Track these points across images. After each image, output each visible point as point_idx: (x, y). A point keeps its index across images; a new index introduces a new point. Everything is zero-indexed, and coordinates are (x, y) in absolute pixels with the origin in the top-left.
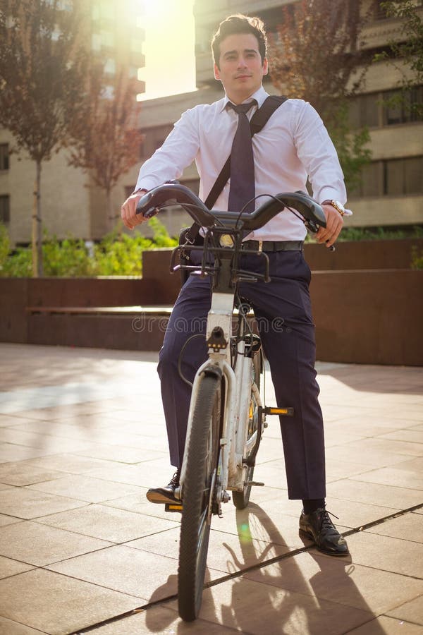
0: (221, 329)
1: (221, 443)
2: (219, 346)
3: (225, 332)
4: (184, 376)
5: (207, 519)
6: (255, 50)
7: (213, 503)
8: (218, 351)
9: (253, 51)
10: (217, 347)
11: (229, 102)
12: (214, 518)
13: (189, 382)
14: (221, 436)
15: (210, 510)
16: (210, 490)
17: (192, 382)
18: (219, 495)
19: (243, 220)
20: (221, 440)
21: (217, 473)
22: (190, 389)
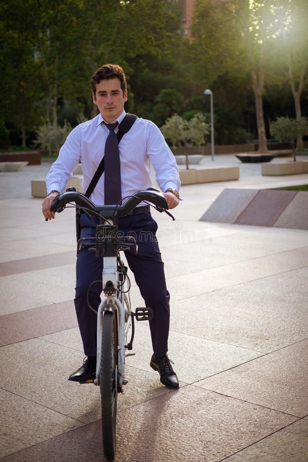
0: (112, 282)
1: (118, 349)
2: (111, 292)
3: (114, 284)
4: (92, 308)
5: (115, 396)
6: (118, 90)
7: (118, 388)
8: (111, 295)
9: (117, 91)
10: (110, 293)
11: (103, 122)
12: (119, 395)
13: (95, 311)
14: (118, 345)
15: (116, 391)
16: (115, 380)
17: (97, 311)
18: (121, 382)
19: (118, 210)
20: (118, 347)
21: (118, 368)
22: (96, 316)
